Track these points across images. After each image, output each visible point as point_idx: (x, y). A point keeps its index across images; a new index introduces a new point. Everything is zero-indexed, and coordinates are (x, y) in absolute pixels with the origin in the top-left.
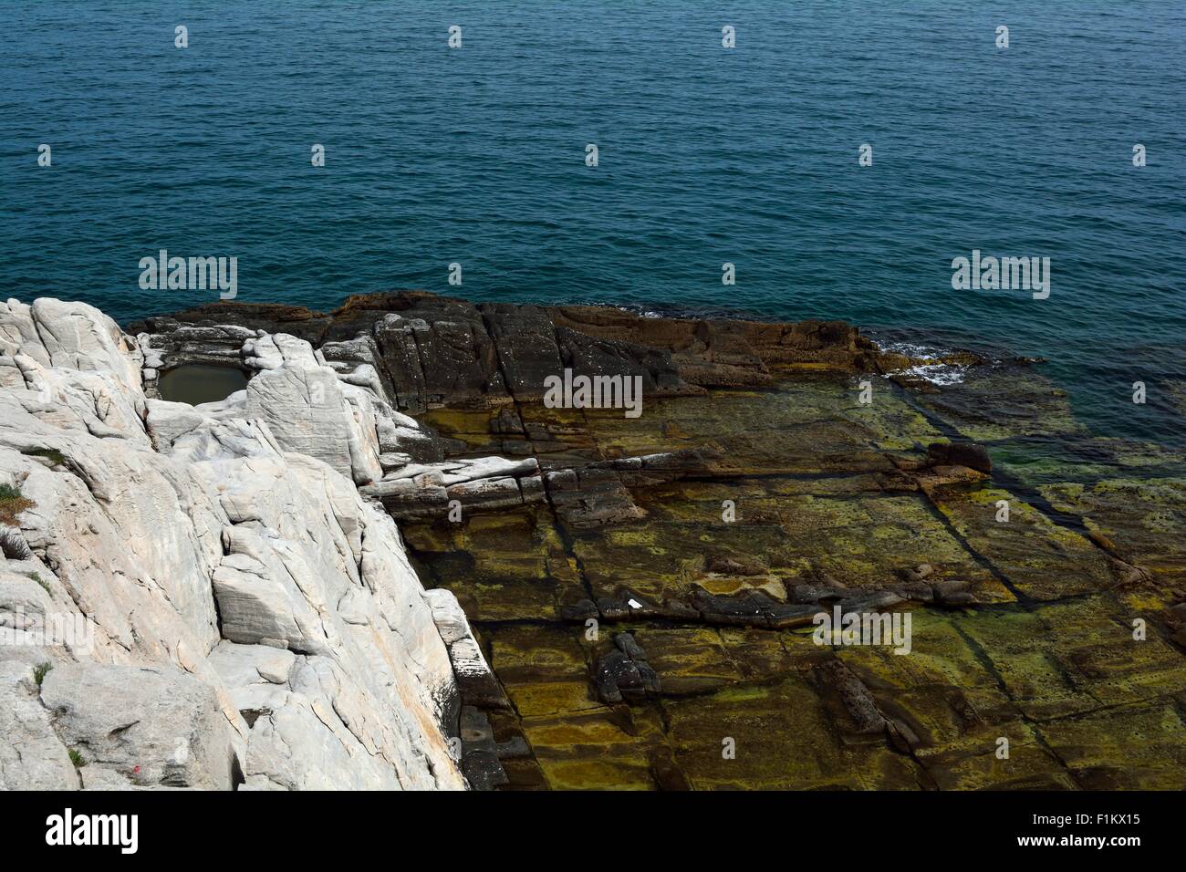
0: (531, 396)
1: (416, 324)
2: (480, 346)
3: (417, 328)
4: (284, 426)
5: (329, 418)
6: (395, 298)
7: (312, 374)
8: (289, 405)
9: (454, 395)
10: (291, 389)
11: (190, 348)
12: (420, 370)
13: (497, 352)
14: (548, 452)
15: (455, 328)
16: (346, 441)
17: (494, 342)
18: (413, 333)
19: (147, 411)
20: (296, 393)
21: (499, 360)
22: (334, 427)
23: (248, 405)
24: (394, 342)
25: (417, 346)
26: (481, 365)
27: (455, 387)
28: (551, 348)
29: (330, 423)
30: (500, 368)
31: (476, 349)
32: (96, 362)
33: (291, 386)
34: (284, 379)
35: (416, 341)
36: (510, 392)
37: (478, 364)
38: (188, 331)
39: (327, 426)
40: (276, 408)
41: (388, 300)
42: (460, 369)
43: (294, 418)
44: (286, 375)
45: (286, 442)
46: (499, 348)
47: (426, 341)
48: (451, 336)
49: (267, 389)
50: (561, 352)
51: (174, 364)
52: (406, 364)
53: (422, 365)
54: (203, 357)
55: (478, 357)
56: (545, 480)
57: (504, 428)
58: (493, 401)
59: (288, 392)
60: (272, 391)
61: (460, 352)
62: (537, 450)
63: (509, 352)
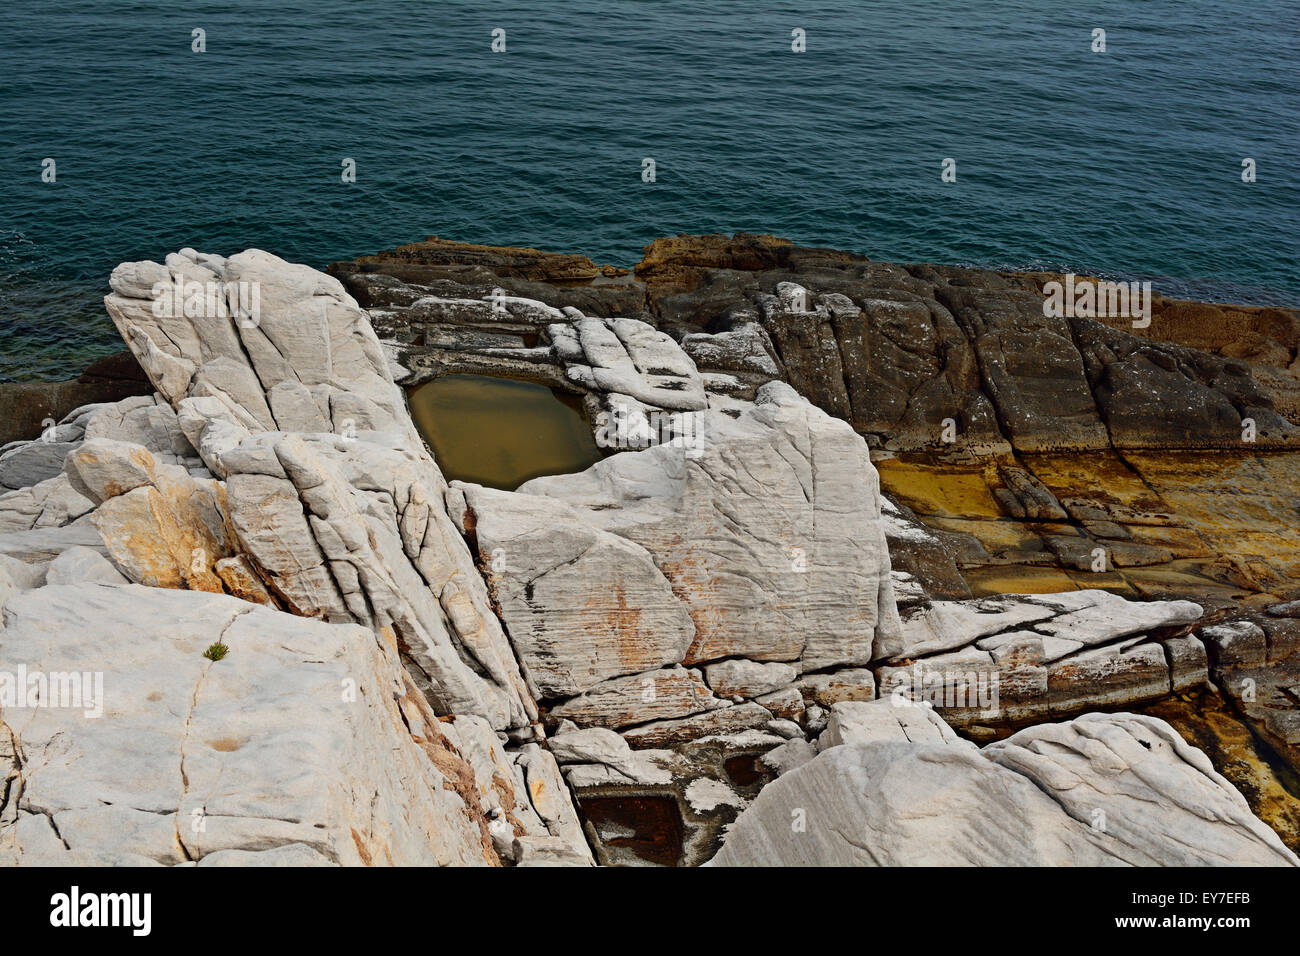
0: (1042, 442)
1: (835, 303)
2: (946, 347)
3: (839, 311)
4: (758, 549)
5: (849, 533)
6: (741, 249)
7: (827, 440)
8: (772, 505)
9: (905, 435)
10: (780, 473)
11: (445, 340)
12: (842, 388)
13: (978, 360)
14: (1138, 566)
15: (904, 313)
16: (876, 579)
17: (972, 342)
18: (833, 320)
19: (472, 517)
20: (789, 478)
21: (981, 375)
22: (857, 552)
23: (687, 505)
24: (800, 336)
25: (838, 343)
26: (949, 380)
27: (904, 419)
28: (1070, 355)
29: (852, 542)
30: (984, 389)
31: (941, 351)
32: (372, 409)
33: (783, 465)
34: (769, 450)
35: (837, 333)
36: (1007, 434)
37: (943, 379)
38: (438, 305)
39: (844, 548)
40: (745, 512)
41: (729, 250)
42: (912, 388)
43: (780, 532)
44: (773, 441)
45: (760, 583)
46: (983, 353)
47: (854, 333)
48: (897, 327)
49: (731, 472)
50: (1087, 363)
51: (426, 372)
52: (819, 377)
53: (846, 379)
54: (478, 359)
55: (942, 366)
56: (1211, 643)
57: (1034, 511)
58: (979, 450)
59: (774, 477)
60: (741, 475)
61: (912, 356)
62: (1121, 561)
63: (1000, 360)
